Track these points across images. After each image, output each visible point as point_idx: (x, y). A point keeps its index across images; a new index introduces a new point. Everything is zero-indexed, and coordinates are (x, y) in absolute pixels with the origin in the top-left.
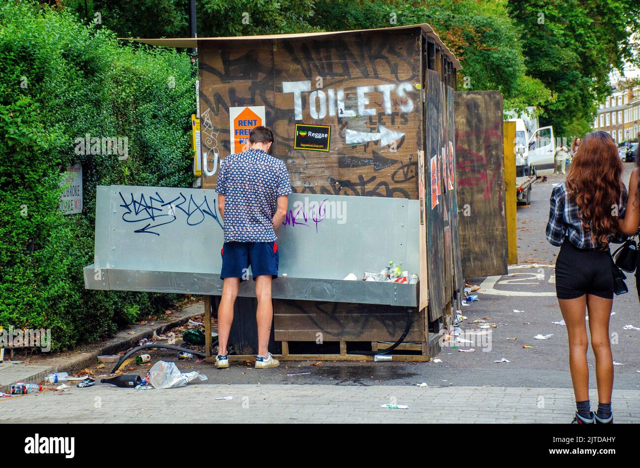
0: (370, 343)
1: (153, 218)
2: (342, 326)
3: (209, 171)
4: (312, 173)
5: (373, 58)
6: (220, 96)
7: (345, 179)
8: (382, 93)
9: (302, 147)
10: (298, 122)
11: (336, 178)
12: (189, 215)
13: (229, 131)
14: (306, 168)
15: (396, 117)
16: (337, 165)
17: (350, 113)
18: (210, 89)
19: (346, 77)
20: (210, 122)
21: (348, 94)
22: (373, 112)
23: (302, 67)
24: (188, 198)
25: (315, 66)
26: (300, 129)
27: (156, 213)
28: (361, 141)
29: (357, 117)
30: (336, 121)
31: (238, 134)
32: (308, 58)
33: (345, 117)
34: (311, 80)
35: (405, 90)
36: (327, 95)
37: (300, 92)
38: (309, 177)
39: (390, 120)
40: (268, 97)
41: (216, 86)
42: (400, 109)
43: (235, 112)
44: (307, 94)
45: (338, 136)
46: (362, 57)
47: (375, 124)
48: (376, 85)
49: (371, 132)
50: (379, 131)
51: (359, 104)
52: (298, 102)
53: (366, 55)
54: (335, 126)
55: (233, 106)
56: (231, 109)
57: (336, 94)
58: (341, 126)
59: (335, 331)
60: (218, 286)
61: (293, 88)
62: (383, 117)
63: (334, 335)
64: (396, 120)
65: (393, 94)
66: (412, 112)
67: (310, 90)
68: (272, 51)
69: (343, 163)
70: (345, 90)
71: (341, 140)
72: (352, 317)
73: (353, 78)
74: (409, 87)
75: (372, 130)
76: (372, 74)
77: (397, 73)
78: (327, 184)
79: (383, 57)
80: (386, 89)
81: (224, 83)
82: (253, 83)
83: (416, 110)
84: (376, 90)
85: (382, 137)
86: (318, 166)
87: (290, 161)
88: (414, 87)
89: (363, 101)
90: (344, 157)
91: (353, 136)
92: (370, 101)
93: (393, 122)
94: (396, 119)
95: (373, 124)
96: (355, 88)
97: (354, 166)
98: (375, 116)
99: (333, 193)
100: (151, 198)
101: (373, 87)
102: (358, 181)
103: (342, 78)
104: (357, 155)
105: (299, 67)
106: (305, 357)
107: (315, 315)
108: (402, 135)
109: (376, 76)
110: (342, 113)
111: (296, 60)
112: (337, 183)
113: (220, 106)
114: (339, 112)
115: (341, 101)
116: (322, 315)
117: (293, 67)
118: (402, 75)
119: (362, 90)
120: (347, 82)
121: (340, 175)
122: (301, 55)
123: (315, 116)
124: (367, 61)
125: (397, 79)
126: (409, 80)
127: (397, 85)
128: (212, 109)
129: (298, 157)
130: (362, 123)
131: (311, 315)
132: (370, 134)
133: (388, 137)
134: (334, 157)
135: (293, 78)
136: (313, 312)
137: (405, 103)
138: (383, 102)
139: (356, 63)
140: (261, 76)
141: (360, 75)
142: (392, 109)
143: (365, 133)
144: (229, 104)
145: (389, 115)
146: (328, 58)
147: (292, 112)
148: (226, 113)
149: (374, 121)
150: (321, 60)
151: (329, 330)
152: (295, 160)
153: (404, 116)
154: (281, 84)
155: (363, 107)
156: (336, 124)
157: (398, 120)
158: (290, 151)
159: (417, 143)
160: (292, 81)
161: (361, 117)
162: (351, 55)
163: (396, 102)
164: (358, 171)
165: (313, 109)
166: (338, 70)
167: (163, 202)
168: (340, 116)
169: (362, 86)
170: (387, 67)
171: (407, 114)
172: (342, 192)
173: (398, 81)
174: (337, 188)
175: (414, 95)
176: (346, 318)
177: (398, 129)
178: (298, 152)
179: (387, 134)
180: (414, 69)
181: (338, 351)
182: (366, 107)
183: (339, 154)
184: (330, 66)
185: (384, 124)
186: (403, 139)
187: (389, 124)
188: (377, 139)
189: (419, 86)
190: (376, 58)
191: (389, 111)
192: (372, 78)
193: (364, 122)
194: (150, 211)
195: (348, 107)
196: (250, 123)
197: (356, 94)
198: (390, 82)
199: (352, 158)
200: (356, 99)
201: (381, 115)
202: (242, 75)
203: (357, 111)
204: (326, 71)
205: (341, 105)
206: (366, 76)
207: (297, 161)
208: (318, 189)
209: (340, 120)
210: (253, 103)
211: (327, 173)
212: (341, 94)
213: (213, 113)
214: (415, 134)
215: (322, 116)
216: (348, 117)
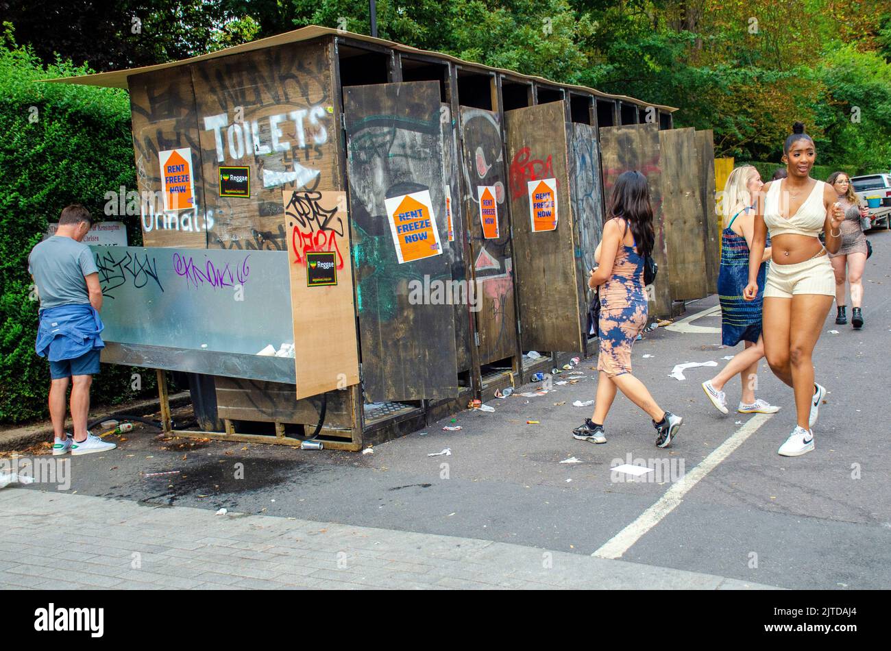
0: (303, 425)
1: (107, 279)
2: (275, 405)
3: (148, 227)
4: (237, 224)
5: (283, 79)
6: (150, 139)
7: (266, 230)
8: (294, 121)
9: (226, 193)
10: (221, 164)
11: (258, 229)
12: (135, 276)
13: (160, 179)
14: (232, 219)
15: (310, 150)
16: (257, 213)
17: (265, 150)
18: (141, 133)
19: (259, 105)
20: (143, 170)
21: (261, 126)
22: (286, 146)
23: (218, 97)
24: (133, 257)
25: (230, 94)
26: (224, 172)
27: (110, 274)
28: (277, 183)
29: (272, 153)
30: (254, 160)
31: (169, 182)
32: (224, 87)
33: (261, 155)
34: (227, 112)
35: (316, 116)
36: (242, 128)
37: (219, 128)
38: (235, 229)
39: (304, 154)
40: (192, 136)
41: (146, 128)
42: (314, 141)
43: (164, 156)
44: (225, 129)
45: (256, 178)
46: (273, 80)
47: (289, 160)
48: (287, 112)
49: (286, 171)
50: (294, 170)
51: (273, 137)
52: (219, 140)
53: (276, 75)
54: (253, 167)
55: (162, 150)
56: (160, 153)
57: (250, 127)
58: (258, 166)
59: (270, 411)
60: (146, 358)
61: (214, 122)
62: (297, 151)
63: (268, 415)
64: (310, 154)
65: (306, 122)
66: (326, 144)
67: (227, 124)
68: (192, 82)
69: (264, 212)
70: (259, 121)
71: (260, 182)
72: (283, 394)
73: (266, 106)
74: (320, 111)
75: (288, 168)
76: (283, 99)
77: (308, 95)
78: (251, 237)
79: (294, 77)
80: (298, 115)
81: (152, 124)
82: (178, 122)
83: (330, 140)
84: (288, 118)
85: (298, 176)
86: (243, 215)
87: (218, 211)
88: (326, 111)
89: (276, 133)
90: (263, 204)
91: (270, 177)
92: (283, 132)
93: (307, 156)
94: (310, 152)
95: (288, 160)
96: (267, 118)
97: (273, 214)
98: (288, 151)
99: (257, 247)
100: (105, 258)
101: (285, 115)
102: (278, 232)
103: (255, 106)
104: (275, 201)
105: (215, 98)
106: (247, 438)
107: (250, 391)
108: (317, 172)
109: (288, 102)
110: (258, 150)
111: (213, 90)
112: (260, 235)
113: (151, 151)
114: (256, 148)
115: (256, 135)
116: (258, 391)
117: (211, 98)
118: (314, 96)
119: (275, 119)
120: (260, 111)
121: (262, 225)
122: (216, 84)
123: (234, 156)
124: (277, 84)
125: (309, 102)
126: (321, 102)
127: (309, 110)
128: (144, 155)
129: (224, 206)
130: (277, 160)
131: (247, 391)
132: (285, 173)
133: (303, 175)
134: (255, 204)
135: (212, 112)
136: (248, 389)
137: (318, 132)
138: (296, 132)
139: (266, 86)
140: (185, 112)
141: (272, 101)
142: (305, 141)
143: (281, 173)
144: (158, 149)
145: (303, 149)
146: (241, 84)
147: (214, 151)
148: (155, 157)
149: (288, 157)
150: (233, 87)
151: (264, 409)
152: (222, 210)
153: (318, 148)
154: (203, 120)
155: (277, 141)
156: (254, 163)
157: (313, 154)
158: (217, 199)
159: (333, 182)
160: (212, 115)
161: (276, 153)
162: (262, 78)
163: (309, 132)
164: (278, 220)
165: (232, 147)
166: (251, 97)
167: (114, 262)
168: (257, 153)
169: (274, 115)
170: (298, 89)
171: (320, 145)
172: (264, 246)
173: (309, 105)
174: (260, 241)
175: (325, 121)
176: (278, 395)
177: (313, 166)
178: (224, 200)
179: (302, 173)
180: (324, 89)
181: (273, 433)
182: (281, 140)
183: (259, 200)
184: (243, 94)
185: (298, 160)
186: (318, 178)
187: (303, 159)
188: (293, 179)
189: (330, 109)
190: (287, 78)
191: (302, 144)
192: (283, 103)
193: (279, 159)
194: (104, 271)
195: (263, 142)
196: (178, 169)
197: (268, 125)
198: (302, 106)
199: (271, 204)
200: (270, 131)
201: (295, 148)
202: (166, 113)
203: (271, 146)
204: (240, 100)
205: (257, 140)
206: (278, 102)
207: (224, 211)
208: (243, 244)
209: (257, 158)
210: (179, 145)
211: (250, 224)
212: (255, 126)
213: (145, 160)
214: (330, 170)
215: (240, 156)
216: (264, 155)
